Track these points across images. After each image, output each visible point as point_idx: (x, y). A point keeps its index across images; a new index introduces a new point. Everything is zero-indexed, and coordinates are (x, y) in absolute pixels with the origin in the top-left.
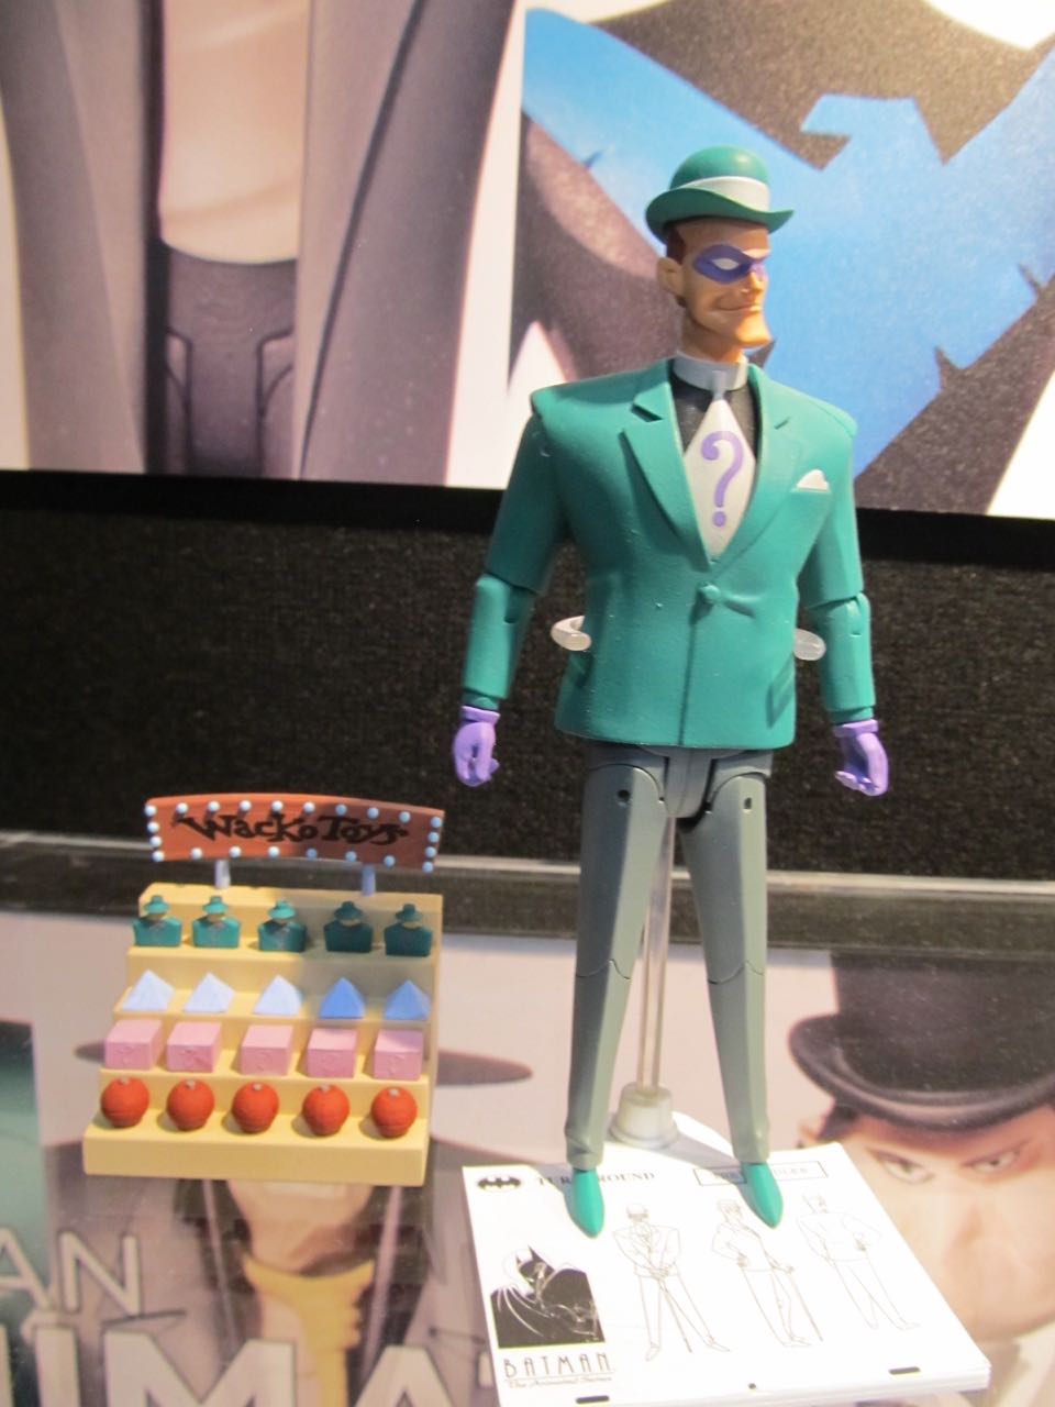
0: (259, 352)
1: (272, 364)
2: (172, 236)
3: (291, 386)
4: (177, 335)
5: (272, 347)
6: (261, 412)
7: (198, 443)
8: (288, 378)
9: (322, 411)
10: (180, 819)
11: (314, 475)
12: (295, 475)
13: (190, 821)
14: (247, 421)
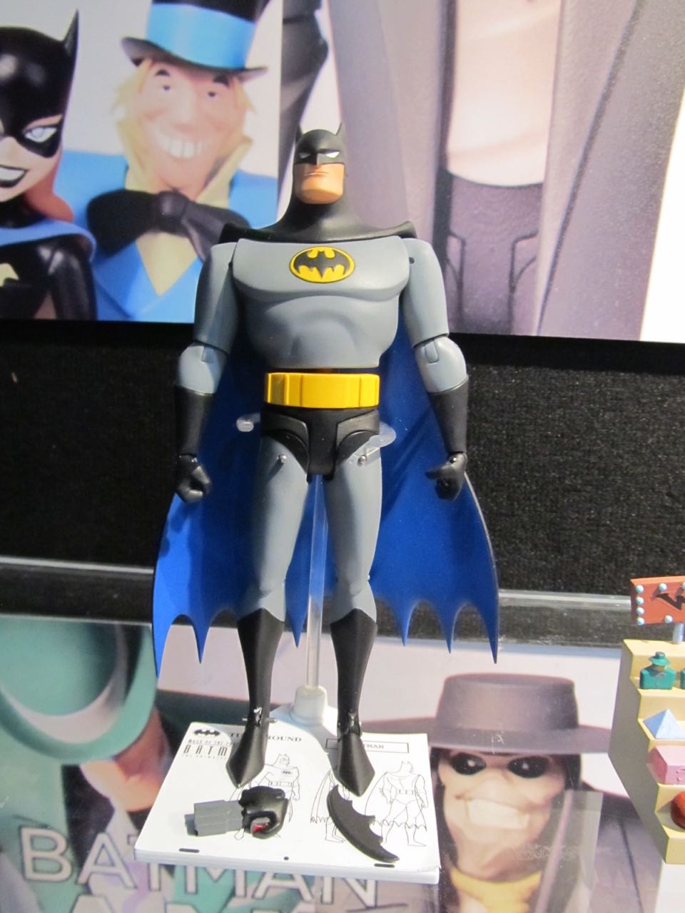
0: (513, 249)
1: (521, 257)
2: (455, 168)
3: (534, 271)
4: (455, 236)
5: (522, 244)
6: (512, 289)
7: (466, 310)
8: (532, 266)
9: (555, 289)
10: (659, 594)
11: (547, 333)
12: (534, 334)
13: (665, 597)
14: (502, 294)
